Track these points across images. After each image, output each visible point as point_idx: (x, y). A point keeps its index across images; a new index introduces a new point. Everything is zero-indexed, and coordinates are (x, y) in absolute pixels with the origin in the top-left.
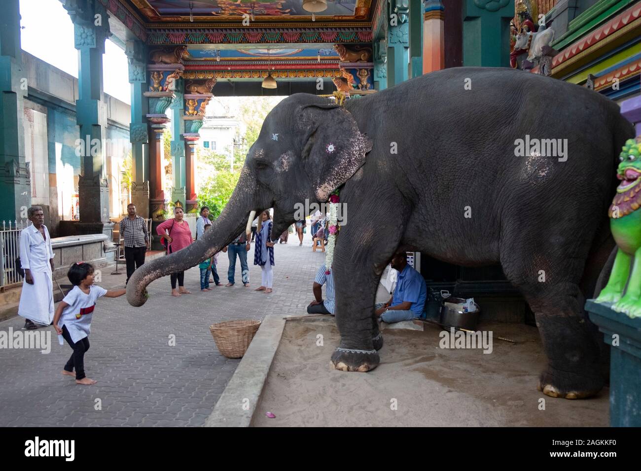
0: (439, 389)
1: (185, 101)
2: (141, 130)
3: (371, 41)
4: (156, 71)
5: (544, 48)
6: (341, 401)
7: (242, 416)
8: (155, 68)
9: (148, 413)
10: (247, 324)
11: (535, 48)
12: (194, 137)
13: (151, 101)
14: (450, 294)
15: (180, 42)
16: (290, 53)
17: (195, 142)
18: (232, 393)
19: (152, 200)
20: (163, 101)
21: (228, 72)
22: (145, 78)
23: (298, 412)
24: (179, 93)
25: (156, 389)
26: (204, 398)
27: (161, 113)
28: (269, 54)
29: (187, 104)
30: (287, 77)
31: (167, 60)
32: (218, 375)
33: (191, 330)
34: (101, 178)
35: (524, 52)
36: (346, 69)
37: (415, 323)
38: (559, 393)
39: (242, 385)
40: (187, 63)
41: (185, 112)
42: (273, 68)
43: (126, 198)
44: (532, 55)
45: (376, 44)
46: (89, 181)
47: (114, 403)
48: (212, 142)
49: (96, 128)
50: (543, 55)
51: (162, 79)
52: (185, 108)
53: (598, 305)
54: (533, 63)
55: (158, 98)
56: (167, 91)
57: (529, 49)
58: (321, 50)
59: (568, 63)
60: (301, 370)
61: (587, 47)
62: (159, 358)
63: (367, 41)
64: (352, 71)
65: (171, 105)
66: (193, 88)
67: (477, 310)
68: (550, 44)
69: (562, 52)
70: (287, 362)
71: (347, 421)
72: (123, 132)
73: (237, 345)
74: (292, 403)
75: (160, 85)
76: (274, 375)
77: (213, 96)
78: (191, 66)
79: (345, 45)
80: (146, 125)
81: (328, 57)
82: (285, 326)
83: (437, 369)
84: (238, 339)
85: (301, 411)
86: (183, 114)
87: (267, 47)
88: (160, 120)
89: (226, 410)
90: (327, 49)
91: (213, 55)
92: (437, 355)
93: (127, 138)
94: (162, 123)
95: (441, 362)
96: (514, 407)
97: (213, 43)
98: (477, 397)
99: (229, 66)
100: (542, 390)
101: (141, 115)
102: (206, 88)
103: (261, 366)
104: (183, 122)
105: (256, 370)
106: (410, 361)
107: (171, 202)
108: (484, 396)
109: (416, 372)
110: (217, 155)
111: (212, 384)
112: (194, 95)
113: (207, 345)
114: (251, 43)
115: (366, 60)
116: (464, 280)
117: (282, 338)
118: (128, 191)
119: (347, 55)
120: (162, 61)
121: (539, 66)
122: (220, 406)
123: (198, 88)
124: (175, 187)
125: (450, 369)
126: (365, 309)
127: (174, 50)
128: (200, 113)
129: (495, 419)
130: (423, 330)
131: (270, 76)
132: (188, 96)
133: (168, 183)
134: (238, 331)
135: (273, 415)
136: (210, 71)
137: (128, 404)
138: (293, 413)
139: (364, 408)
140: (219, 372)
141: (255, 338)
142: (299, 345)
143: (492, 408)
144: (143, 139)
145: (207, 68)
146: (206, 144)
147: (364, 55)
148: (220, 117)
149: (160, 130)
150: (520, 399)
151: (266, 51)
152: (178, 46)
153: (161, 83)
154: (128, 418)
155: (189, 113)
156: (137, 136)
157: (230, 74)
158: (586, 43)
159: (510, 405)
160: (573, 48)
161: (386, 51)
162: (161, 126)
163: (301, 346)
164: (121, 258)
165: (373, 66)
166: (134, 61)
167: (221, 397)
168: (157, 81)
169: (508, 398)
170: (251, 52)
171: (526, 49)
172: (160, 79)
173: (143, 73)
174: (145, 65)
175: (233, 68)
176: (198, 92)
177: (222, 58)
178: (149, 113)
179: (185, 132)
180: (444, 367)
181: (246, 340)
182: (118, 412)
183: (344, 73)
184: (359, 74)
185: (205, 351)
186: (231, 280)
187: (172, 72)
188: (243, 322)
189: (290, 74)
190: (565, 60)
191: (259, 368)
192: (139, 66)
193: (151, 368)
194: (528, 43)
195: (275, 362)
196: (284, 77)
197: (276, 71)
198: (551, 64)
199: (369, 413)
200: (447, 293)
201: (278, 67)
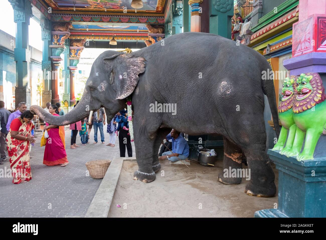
0: (199, 192)
1: (70, 50)
2: (48, 64)
3: (164, 23)
4: (56, 35)
5: (247, 31)
6: (152, 198)
7: (105, 206)
8: (55, 33)
9: (56, 206)
10: (103, 162)
11: (243, 30)
12: (74, 68)
13: (53, 50)
14: (203, 147)
15: (69, 21)
16: (124, 28)
17: (75, 71)
18: (99, 196)
19: (53, 99)
20: (59, 50)
21: (92, 36)
22: (50, 38)
23: (132, 204)
24: (67, 46)
25: (59, 195)
26: (84, 199)
27: (58, 56)
28: (113, 28)
29: (71, 51)
30: (122, 39)
31: (62, 29)
32: (90, 187)
33: (75, 165)
34: (27, 88)
35: (237, 32)
36: (151, 37)
37: (186, 161)
38: (253, 194)
39: (104, 192)
40: (71, 31)
41: (70, 56)
42: (115, 35)
43: (39, 99)
44: (241, 34)
45: (166, 25)
46: (20, 90)
47: (38, 202)
48: (83, 71)
49: (24, 62)
50: (246, 34)
51: (59, 39)
52: (70, 54)
53: (273, 152)
54: (242, 37)
55: (57, 48)
56: (61, 45)
57: (240, 31)
58: (139, 26)
59: (258, 38)
60: (132, 184)
61: (267, 31)
62: (59, 179)
63: (162, 23)
64: (154, 38)
65: (63, 52)
66: (74, 43)
67: (216, 155)
68: (250, 29)
69: (256, 33)
70: (124, 180)
71: (155, 208)
72: (38, 65)
73: (99, 172)
74: (128, 200)
75: (58, 42)
76: (119, 187)
77: (85, 48)
78: (73, 33)
79: (151, 25)
80: (50, 62)
81: (143, 30)
82: (123, 163)
83: (197, 183)
84: (100, 169)
85: (133, 204)
86: (69, 56)
87: (112, 24)
88: (57, 59)
89: (97, 204)
90: (142, 26)
91: (85, 27)
92: (197, 176)
93: (40, 68)
94: (58, 61)
95: (199, 180)
96: (233, 200)
97: (85, 21)
98: (216, 196)
99: (93, 33)
100: (246, 192)
101: (48, 56)
102: (81, 44)
103: (113, 182)
104: (69, 61)
105: (110, 184)
106: (184, 179)
107: (62, 101)
108: (219, 195)
109: (188, 184)
110: (85, 77)
111: (87, 192)
112: (75, 47)
113: (83, 173)
114: (104, 22)
115: (161, 33)
116: (209, 140)
117: (122, 169)
118: (40, 95)
119: (152, 30)
120: (59, 30)
121: (245, 39)
122: (94, 202)
123: (77, 44)
124: (64, 93)
125: (203, 183)
126: (147, 154)
127: (65, 24)
128: (78, 56)
129: (225, 206)
130: (190, 165)
131: (113, 39)
132: (72, 48)
133: (61, 91)
134: (100, 166)
135: (120, 206)
136: (83, 36)
137: (46, 202)
138: (129, 205)
139: (163, 202)
140: (91, 186)
141: (108, 169)
142: (130, 172)
143: (224, 201)
144: (49, 69)
145: (82, 34)
146: (80, 72)
147: (161, 30)
148: (87, 58)
149: (58, 65)
150: (236, 197)
151: (112, 26)
152: (67, 22)
153: (58, 41)
154: (46, 209)
155: (72, 56)
156: (45, 67)
157: (93, 37)
158: (267, 29)
159: (232, 200)
160: (261, 32)
161: (172, 29)
162: (58, 62)
163: (131, 172)
164: (36, 129)
165: (165, 35)
166: (45, 29)
167: (94, 197)
168: (56, 40)
169: (231, 196)
170: (104, 27)
171: (239, 31)
172: (58, 39)
173: (49, 35)
174: (50, 31)
175: (95, 34)
176: (77, 46)
177: (89, 29)
178: (52, 56)
179: (70, 66)
180: (200, 182)
181: (104, 170)
182: (41, 206)
183: (150, 39)
184: (158, 39)
185: (83, 175)
186: (96, 140)
187: (64, 36)
188: (102, 161)
189: (123, 38)
190: (257, 37)
191: (112, 183)
192: (47, 32)
193: (56, 184)
194: (240, 28)
195: (119, 180)
196: (120, 39)
197: (117, 36)
198: (250, 38)
199: (166, 204)
200: (201, 146)
201: (118, 34)
